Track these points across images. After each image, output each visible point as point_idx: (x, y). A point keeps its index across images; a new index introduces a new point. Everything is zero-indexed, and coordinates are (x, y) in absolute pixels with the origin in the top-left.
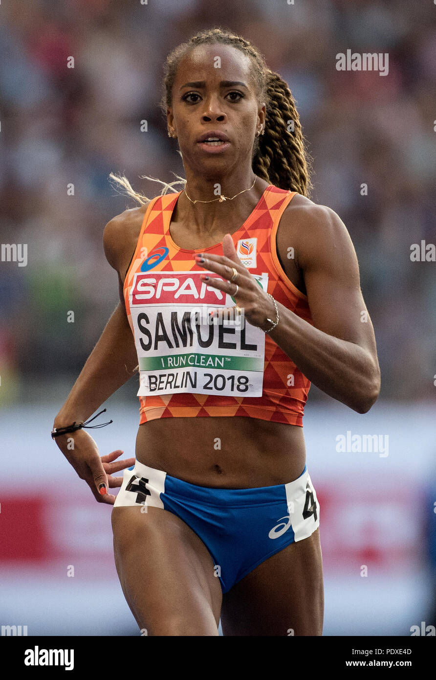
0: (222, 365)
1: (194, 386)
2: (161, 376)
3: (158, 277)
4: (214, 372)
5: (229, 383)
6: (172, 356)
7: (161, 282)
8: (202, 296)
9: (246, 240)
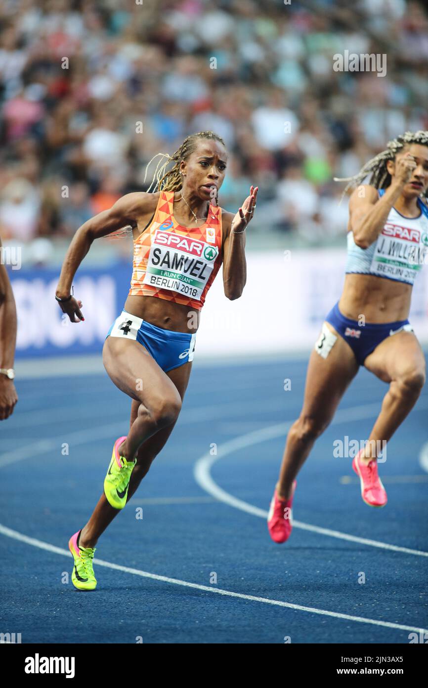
0: (189, 282)
1: (178, 289)
2: (158, 278)
3: (169, 235)
4: (186, 285)
5: (190, 290)
6: (168, 272)
7: (171, 237)
8: (191, 250)
9: (210, 229)
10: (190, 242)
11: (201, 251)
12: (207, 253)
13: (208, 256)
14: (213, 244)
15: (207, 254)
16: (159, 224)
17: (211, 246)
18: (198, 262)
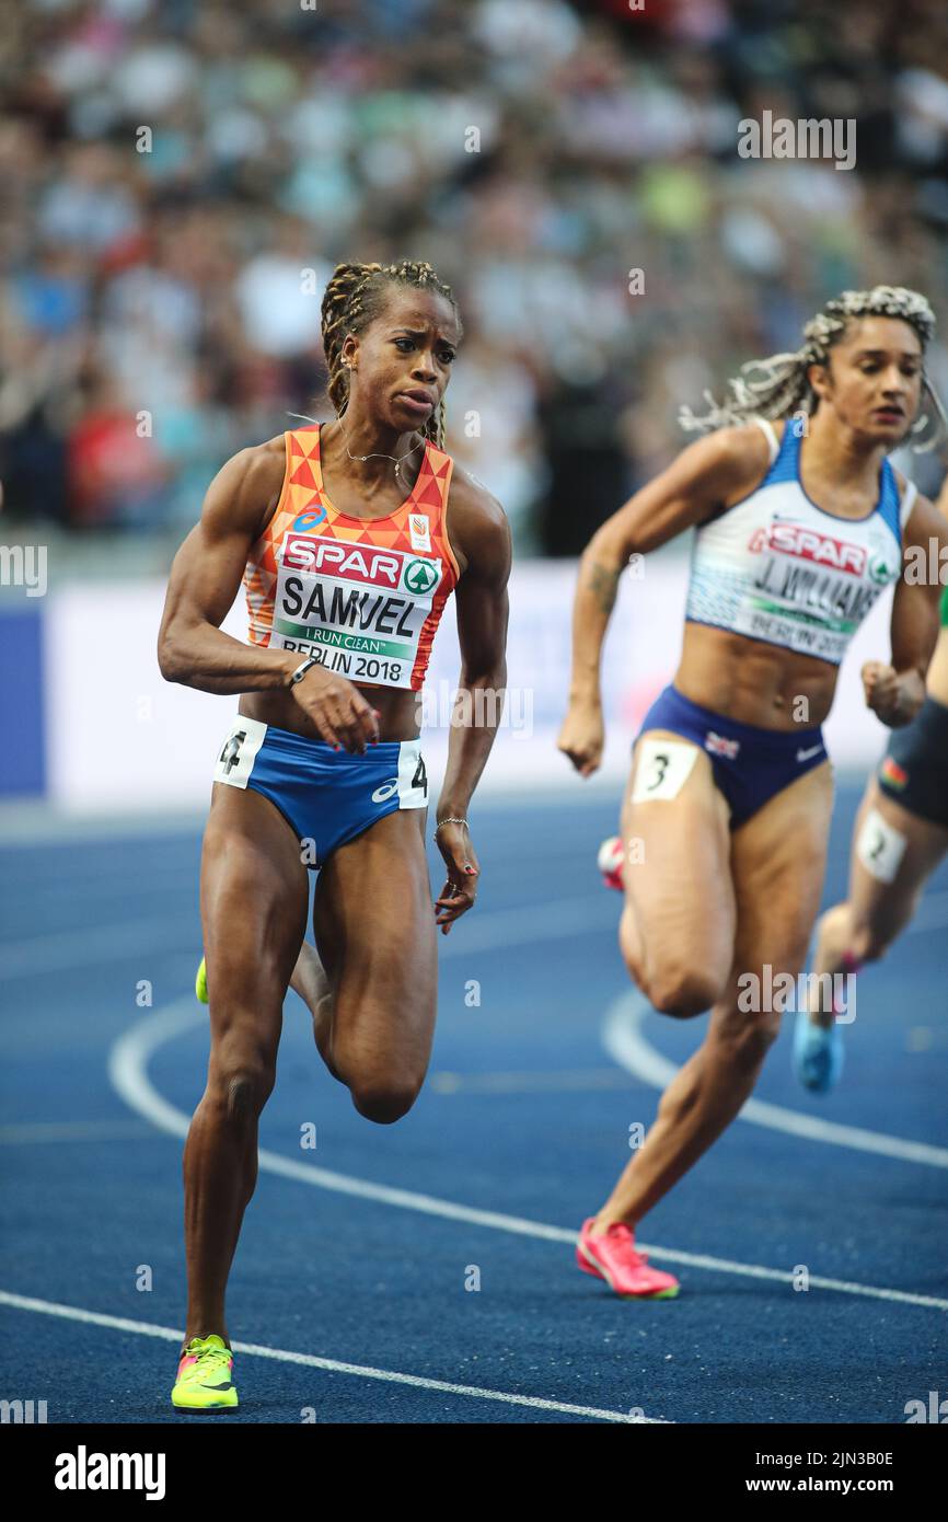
0: (377, 649)
6: (322, 630)
7: (322, 548)
8: (373, 575)
9: (417, 516)
10: (368, 556)
11: (397, 575)
12: (410, 577)
13: (414, 585)
14: (426, 555)
15: (413, 581)
16: (291, 517)
17: (422, 559)
18: (392, 601)
